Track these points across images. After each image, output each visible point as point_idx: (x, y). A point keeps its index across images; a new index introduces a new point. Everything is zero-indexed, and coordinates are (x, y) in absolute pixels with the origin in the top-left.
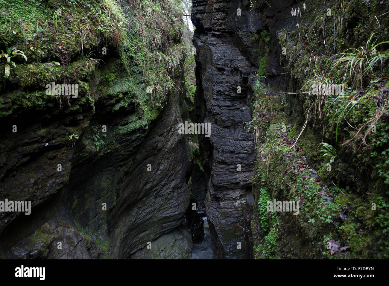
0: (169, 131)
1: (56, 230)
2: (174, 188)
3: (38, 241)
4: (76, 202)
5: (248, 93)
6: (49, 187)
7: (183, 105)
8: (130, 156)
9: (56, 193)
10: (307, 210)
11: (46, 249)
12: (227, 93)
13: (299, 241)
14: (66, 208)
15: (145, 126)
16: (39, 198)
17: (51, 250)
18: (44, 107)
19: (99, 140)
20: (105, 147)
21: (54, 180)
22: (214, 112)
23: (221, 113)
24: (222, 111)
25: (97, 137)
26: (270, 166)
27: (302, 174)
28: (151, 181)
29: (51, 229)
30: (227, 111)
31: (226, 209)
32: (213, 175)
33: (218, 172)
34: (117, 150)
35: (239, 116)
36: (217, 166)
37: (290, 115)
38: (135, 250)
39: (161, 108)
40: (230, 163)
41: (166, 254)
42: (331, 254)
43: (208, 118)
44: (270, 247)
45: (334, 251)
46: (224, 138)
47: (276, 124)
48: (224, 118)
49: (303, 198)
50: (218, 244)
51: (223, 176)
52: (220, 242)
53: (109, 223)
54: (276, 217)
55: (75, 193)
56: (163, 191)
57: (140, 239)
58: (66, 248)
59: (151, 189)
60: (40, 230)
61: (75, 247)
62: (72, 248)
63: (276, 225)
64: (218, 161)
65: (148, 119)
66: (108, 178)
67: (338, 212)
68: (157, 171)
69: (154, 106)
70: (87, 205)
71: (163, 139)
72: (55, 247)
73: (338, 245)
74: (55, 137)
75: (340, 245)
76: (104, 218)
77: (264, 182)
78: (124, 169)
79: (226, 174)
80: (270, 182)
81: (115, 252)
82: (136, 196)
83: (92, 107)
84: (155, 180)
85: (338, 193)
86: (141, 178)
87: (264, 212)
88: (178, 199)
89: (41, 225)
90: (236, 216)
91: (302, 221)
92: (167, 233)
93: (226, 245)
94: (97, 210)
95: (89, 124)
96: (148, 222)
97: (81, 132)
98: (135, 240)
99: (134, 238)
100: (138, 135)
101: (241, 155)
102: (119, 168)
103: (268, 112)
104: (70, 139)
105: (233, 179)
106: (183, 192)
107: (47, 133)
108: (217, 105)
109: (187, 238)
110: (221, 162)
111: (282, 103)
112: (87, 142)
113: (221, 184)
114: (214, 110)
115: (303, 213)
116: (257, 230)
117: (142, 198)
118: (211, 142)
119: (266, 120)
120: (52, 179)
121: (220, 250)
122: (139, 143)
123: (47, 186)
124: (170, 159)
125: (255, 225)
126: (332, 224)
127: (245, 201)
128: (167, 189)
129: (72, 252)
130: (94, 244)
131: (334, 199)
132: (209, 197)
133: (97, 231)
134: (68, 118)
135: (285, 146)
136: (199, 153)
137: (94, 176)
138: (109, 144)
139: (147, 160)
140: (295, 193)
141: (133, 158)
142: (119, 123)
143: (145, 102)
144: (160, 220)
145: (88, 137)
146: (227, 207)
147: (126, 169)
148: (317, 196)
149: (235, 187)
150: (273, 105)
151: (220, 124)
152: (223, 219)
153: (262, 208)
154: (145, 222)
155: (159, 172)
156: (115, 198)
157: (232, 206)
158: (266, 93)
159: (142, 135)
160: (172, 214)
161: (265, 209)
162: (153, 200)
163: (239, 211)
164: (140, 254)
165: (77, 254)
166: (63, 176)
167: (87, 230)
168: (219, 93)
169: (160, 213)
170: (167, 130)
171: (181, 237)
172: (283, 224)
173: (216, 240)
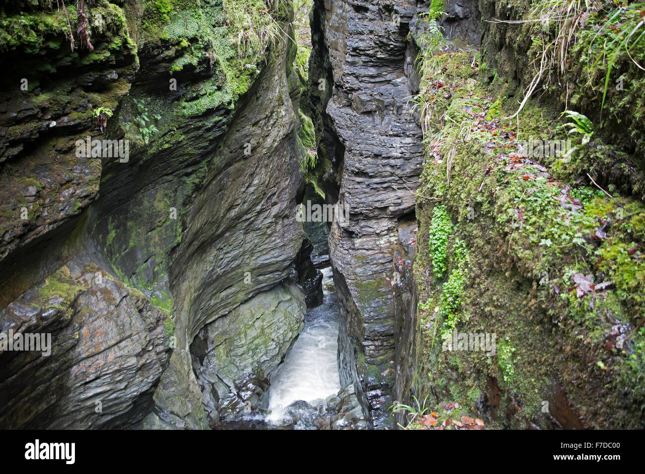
0: (268, 118)
1: (83, 277)
2: (276, 216)
3: (52, 295)
4: (113, 234)
5: (407, 52)
6: (63, 202)
7: (291, 76)
8: (203, 156)
9: (77, 213)
10: (532, 229)
11: (68, 308)
12: (371, 52)
13: (509, 283)
14: (96, 244)
15: (229, 103)
16: (48, 221)
17: (78, 310)
18: (41, 49)
19: (147, 126)
20: (160, 138)
21: (71, 190)
22: (347, 85)
23: (359, 89)
24: (361, 85)
25: (144, 119)
26: (453, 168)
27: (521, 172)
28: (239, 205)
29: (74, 276)
30: (369, 85)
31: (364, 251)
32: (343, 194)
33: (352, 189)
34: (180, 145)
35: (390, 94)
36: (351, 178)
37: (488, 83)
38: (214, 318)
39: (255, 73)
40: (372, 174)
41: (265, 324)
42: (578, 296)
43: (335, 97)
44: (451, 299)
45: (582, 291)
46: (363, 131)
47: (463, 98)
48: (364, 97)
49: (523, 210)
50: (350, 306)
51: (360, 196)
52: (354, 303)
53: (170, 271)
54: (465, 251)
55: (111, 220)
56: (259, 222)
57: (222, 300)
58: (103, 307)
59: (238, 217)
60: (55, 277)
61: (117, 306)
62: (112, 307)
63: (465, 263)
64: (353, 171)
65: (234, 92)
66: (166, 195)
67: (593, 228)
68: (249, 186)
69: (245, 70)
70: (131, 241)
71: (259, 132)
72: (82, 305)
73: (590, 281)
74: (67, 110)
75: (593, 281)
76: (162, 263)
77: (441, 196)
78: (193, 179)
79: (365, 193)
80: (453, 195)
81: (182, 319)
82: (214, 228)
83: (133, 56)
84: (245, 202)
85: (589, 198)
86: (222, 199)
87: (439, 246)
88: (283, 235)
89: (55, 271)
90: (381, 261)
91: (520, 249)
92: (265, 292)
93: (363, 308)
94: (149, 249)
95: (129, 90)
96: (234, 273)
97: (116, 104)
98: (213, 302)
99: (211, 299)
100: (217, 119)
101: (392, 162)
102: (185, 178)
103: (447, 79)
104: (96, 114)
105: (378, 201)
106: (291, 224)
107: (52, 101)
108: (352, 74)
109: (298, 299)
110: (357, 173)
111: (472, 66)
112: (127, 128)
113: (356, 210)
114: (348, 82)
115: (524, 234)
116: (425, 277)
117: (223, 233)
118: (341, 139)
119: (445, 93)
120: (68, 188)
121: (354, 315)
122: (218, 134)
123: (59, 202)
124: (271, 166)
125: (421, 269)
126: (581, 247)
127: (397, 238)
128: (265, 218)
129: (112, 314)
130: (148, 302)
131: (583, 208)
132: (336, 232)
133: (152, 283)
134: (91, 76)
135: (482, 131)
136: (313, 165)
137: (142, 191)
138: (165, 134)
139: (232, 167)
140: (508, 204)
141: (209, 161)
142: (183, 95)
143: (228, 60)
144: (254, 269)
145: (128, 119)
146: (365, 247)
147: (197, 181)
148: (551, 203)
149: (379, 215)
150: (457, 68)
151: (357, 107)
152: (359, 267)
153: (436, 239)
154: (229, 272)
155: (252, 189)
156: (180, 230)
157: (375, 246)
158: (443, 48)
159: (225, 120)
160: (273, 260)
161: (441, 241)
162: (242, 237)
163: (386, 253)
164: (221, 324)
165: (122, 317)
166: (88, 184)
167: (135, 282)
168: (357, 53)
169: (253, 258)
170: (265, 116)
171: (289, 297)
172: (479, 260)
173: (347, 300)
